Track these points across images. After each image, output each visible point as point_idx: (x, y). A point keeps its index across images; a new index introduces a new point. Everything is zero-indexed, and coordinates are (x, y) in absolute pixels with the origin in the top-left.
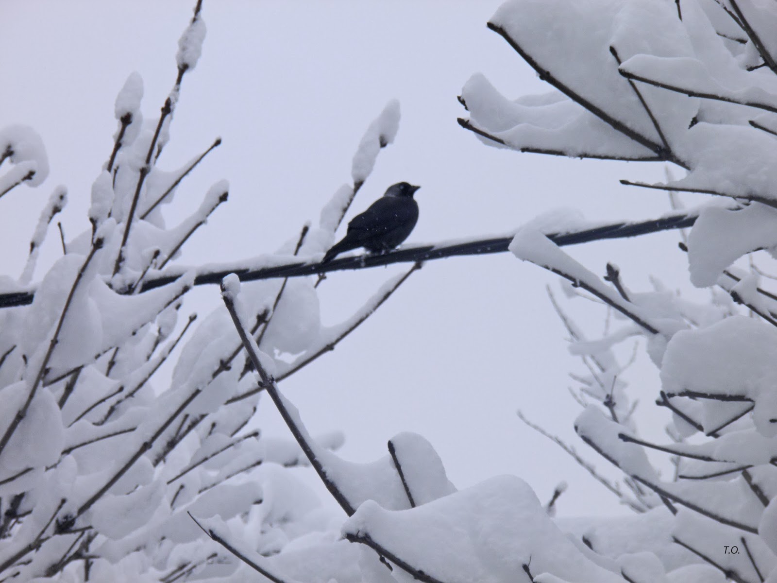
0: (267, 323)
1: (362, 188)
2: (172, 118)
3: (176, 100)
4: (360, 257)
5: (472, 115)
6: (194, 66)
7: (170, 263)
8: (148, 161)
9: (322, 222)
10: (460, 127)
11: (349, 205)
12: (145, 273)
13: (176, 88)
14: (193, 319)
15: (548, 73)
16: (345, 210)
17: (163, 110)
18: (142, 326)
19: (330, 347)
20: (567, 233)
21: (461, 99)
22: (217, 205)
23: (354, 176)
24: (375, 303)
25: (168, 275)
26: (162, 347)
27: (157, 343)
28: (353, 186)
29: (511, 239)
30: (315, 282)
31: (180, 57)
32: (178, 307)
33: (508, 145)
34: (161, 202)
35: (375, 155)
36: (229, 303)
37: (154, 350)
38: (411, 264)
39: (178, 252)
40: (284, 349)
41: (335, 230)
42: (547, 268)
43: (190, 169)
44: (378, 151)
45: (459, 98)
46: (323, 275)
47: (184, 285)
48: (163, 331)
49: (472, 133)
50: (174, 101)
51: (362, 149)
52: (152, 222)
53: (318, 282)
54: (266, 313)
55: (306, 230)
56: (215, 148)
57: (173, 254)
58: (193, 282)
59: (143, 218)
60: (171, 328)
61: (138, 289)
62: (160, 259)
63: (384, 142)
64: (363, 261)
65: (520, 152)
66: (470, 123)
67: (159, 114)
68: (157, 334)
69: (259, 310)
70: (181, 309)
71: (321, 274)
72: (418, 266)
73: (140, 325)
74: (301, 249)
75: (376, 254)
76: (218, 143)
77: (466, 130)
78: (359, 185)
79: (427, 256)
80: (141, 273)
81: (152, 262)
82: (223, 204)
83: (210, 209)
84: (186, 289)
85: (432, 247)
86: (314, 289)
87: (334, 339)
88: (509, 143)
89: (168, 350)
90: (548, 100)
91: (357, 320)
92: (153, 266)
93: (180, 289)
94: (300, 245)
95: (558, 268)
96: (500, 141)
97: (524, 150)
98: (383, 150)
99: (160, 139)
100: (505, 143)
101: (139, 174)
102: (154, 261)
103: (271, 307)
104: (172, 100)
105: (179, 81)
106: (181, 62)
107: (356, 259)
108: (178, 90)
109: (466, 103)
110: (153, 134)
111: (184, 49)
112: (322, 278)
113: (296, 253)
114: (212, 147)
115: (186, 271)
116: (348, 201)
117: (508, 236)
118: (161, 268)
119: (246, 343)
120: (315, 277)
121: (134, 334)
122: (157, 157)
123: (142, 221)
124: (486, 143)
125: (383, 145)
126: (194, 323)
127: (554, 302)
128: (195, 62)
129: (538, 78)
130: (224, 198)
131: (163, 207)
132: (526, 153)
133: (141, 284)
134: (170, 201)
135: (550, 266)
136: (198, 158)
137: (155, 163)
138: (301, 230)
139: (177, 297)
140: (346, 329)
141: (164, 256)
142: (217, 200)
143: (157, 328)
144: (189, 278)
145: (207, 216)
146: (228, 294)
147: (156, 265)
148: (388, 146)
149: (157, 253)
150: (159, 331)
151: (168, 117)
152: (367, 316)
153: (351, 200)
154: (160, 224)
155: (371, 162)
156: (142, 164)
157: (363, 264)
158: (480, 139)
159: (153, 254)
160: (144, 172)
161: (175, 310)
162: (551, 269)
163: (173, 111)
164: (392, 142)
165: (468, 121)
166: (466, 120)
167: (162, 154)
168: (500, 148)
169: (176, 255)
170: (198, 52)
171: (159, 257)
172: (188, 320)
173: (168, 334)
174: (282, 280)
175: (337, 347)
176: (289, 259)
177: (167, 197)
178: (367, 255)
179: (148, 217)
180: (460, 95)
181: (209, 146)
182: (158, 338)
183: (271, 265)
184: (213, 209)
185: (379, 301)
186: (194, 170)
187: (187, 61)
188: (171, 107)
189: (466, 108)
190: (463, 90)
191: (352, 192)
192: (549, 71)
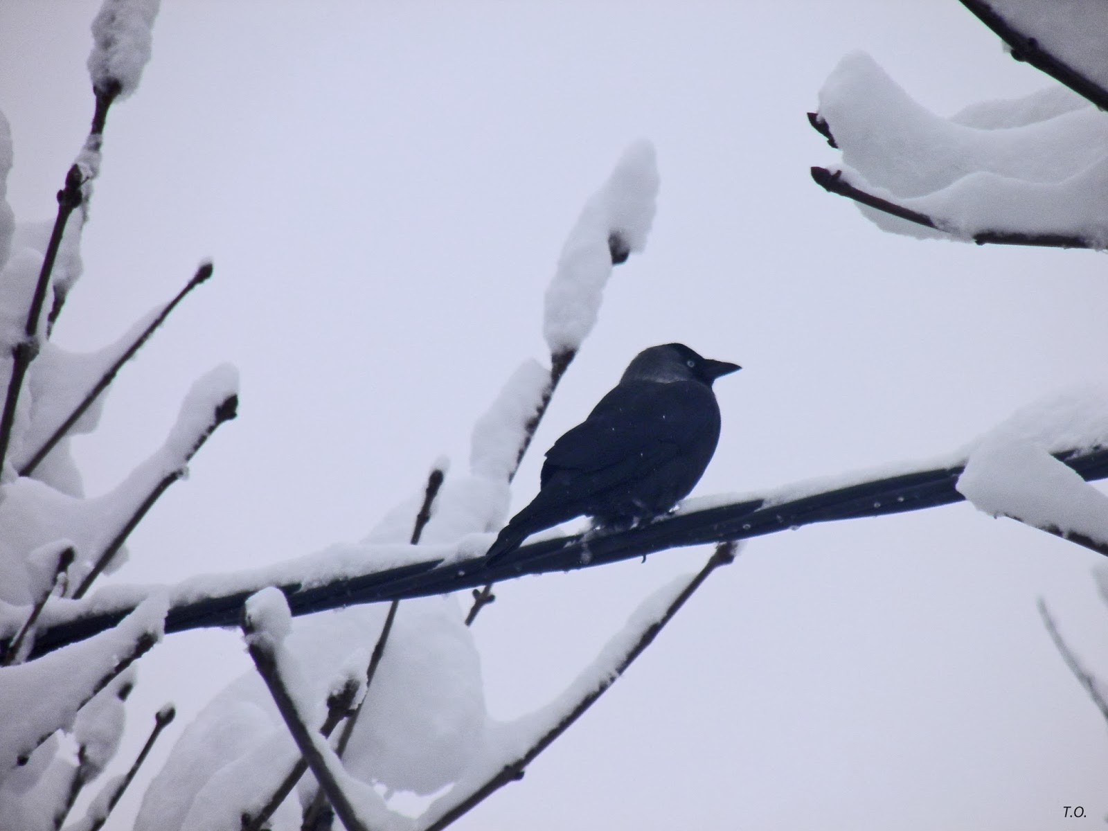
0: (353, 715)
1: (571, 367)
2: (85, 218)
3: (95, 172)
4: (578, 538)
5: (847, 159)
6: (134, 85)
7: (101, 581)
8: (31, 327)
9: (476, 455)
10: (820, 189)
11: (541, 411)
12: (38, 607)
13: (93, 143)
14: (164, 718)
15: (1033, 42)
16: (532, 425)
17: (60, 196)
18: (42, 740)
19: (513, 772)
20: (1097, 448)
21: (818, 119)
22: (211, 429)
23: (550, 338)
24: (622, 655)
25: (98, 609)
26: (90, 794)
27: (77, 784)
28: (548, 366)
29: (959, 470)
30: (466, 612)
31: (99, 65)
32: (124, 692)
33: (941, 227)
34: (70, 431)
35: (601, 284)
36: (265, 660)
37: (70, 802)
38: (709, 550)
39: (119, 551)
40: (397, 784)
41: (511, 476)
42: (1055, 531)
43: (139, 343)
44: (609, 273)
45: (812, 117)
46: (487, 590)
47: (139, 633)
48: (89, 752)
49: (849, 201)
50: (90, 173)
51: (567, 269)
52: (49, 482)
53: (474, 611)
54: (350, 690)
55: (436, 480)
56: (198, 287)
57: (106, 559)
58: (162, 623)
59: (26, 471)
60: (109, 744)
61: (24, 650)
62: (77, 572)
63: (621, 250)
64: (585, 545)
65: (973, 245)
66: (843, 177)
67: (54, 208)
68: (75, 762)
69: (332, 683)
70: (132, 696)
71: (481, 588)
72: (724, 557)
73: (37, 739)
74: (427, 528)
75: (618, 529)
76: (205, 272)
77: (834, 196)
78: (563, 360)
79: (747, 526)
80: (28, 609)
81: (55, 581)
82: (226, 425)
83: (194, 439)
84: (145, 643)
85: (759, 503)
86: (465, 626)
87: (521, 753)
88: (944, 222)
89: (106, 801)
90: (1036, 112)
91: (577, 701)
92: (58, 589)
93: (131, 642)
94: (423, 518)
95: (1081, 529)
96: (923, 220)
97: (982, 238)
98: (619, 268)
99: (57, 273)
100: (936, 223)
101: (11, 361)
102: (61, 575)
103: (362, 676)
104: (85, 171)
105: (98, 124)
106: (100, 75)
107: (569, 544)
108: (96, 147)
109: (832, 130)
110: (41, 258)
111: (106, 43)
112: (483, 599)
113: (415, 539)
114: (191, 286)
115: (143, 598)
116: (540, 403)
117: (947, 463)
118: (78, 594)
119: (310, 758)
120: (464, 597)
121: (22, 761)
122: (53, 317)
123: (24, 479)
124: (886, 227)
125: (619, 255)
126: (166, 731)
127: (1059, 642)
128: (137, 73)
129: (1009, 56)
130: (227, 410)
131: (74, 442)
132: (988, 247)
133: (30, 634)
134: (90, 428)
135: (1063, 527)
136: (157, 315)
137: (49, 333)
138: (424, 481)
139: (124, 664)
140: (552, 724)
141: (83, 564)
142: (209, 416)
143: (76, 749)
144: (151, 615)
145: (189, 457)
146: (261, 639)
147: (65, 585)
148: (632, 257)
149: (67, 557)
150: (81, 754)
151: (76, 213)
152: (603, 688)
153: (546, 399)
154: (70, 487)
155: (591, 301)
156: (16, 335)
157: (586, 556)
158: (872, 218)
159: (56, 561)
160: (23, 356)
161: (117, 700)
162: (1065, 534)
163: (87, 199)
164: (641, 249)
165: (839, 173)
166: (833, 171)
167: (64, 309)
168: (921, 236)
169: (115, 560)
170: (144, 49)
171: (71, 567)
172: (153, 724)
173: (104, 761)
174: (386, 606)
175: (528, 769)
176: (401, 553)
177: (84, 417)
178: (596, 533)
179: (38, 468)
180: (813, 111)
181: (184, 285)
182: (79, 769)
183: (355, 570)
184: (202, 440)
185: (629, 648)
186: (147, 344)
187: (116, 72)
188: (83, 189)
189: (832, 143)
190: (821, 96)
191: (548, 380)
192: (1035, 37)
